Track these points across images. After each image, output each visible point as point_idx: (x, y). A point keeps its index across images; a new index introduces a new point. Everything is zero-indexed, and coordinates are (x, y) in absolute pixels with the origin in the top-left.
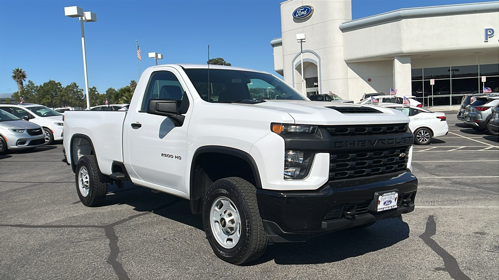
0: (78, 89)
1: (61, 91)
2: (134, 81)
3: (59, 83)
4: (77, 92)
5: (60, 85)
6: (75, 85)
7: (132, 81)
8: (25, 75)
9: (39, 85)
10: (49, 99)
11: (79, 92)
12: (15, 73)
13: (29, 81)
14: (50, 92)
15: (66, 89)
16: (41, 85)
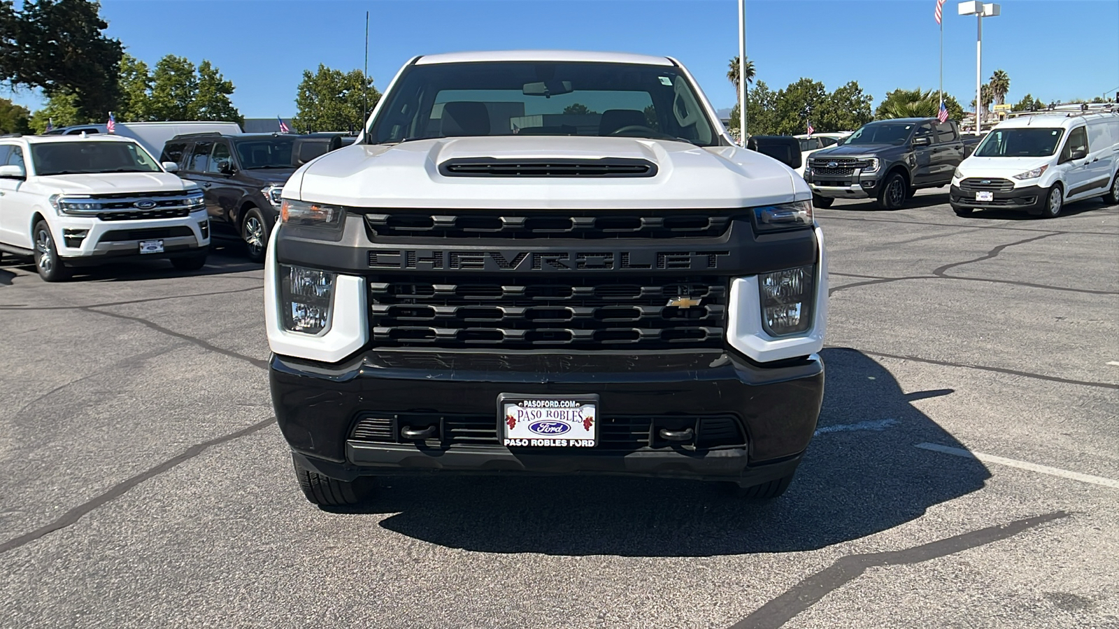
0: (860, 95)
1: (822, 102)
2: (1001, 72)
3: (820, 84)
4: (859, 102)
5: (821, 88)
6: (855, 88)
7: (996, 74)
8: (752, 69)
9: (777, 91)
10: (794, 120)
11: (863, 102)
12: (733, 67)
13: (759, 84)
14: (800, 105)
15: (834, 98)
16: (781, 91)
